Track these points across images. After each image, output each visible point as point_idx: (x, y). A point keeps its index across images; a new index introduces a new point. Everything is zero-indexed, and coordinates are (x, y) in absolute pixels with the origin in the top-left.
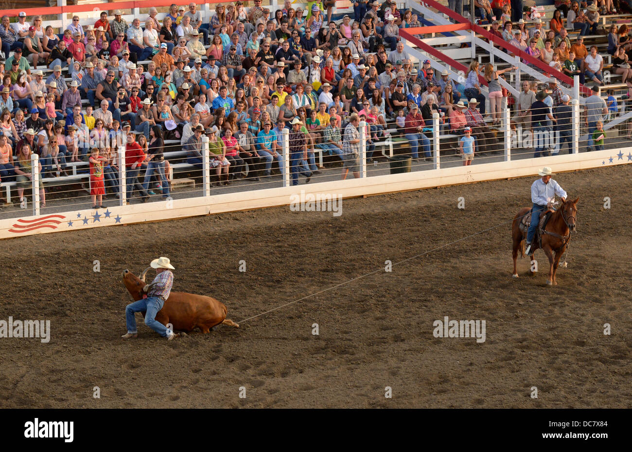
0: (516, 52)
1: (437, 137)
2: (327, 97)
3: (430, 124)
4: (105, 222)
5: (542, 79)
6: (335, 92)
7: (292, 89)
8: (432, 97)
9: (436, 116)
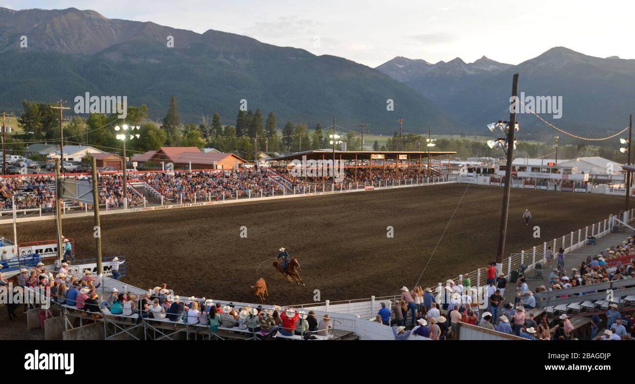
0: (286, 179)
1: (273, 192)
2: (256, 185)
3: (272, 189)
4: (221, 203)
5: (289, 183)
6: (258, 184)
7: (251, 184)
8: (272, 185)
9: (273, 188)
